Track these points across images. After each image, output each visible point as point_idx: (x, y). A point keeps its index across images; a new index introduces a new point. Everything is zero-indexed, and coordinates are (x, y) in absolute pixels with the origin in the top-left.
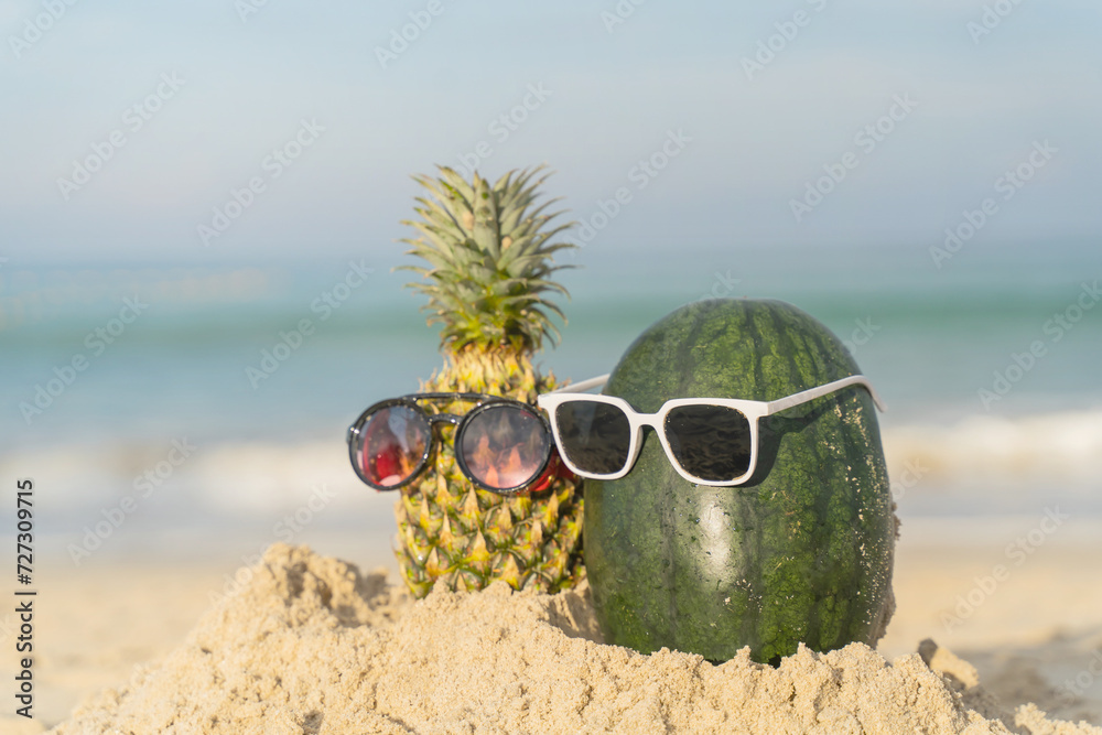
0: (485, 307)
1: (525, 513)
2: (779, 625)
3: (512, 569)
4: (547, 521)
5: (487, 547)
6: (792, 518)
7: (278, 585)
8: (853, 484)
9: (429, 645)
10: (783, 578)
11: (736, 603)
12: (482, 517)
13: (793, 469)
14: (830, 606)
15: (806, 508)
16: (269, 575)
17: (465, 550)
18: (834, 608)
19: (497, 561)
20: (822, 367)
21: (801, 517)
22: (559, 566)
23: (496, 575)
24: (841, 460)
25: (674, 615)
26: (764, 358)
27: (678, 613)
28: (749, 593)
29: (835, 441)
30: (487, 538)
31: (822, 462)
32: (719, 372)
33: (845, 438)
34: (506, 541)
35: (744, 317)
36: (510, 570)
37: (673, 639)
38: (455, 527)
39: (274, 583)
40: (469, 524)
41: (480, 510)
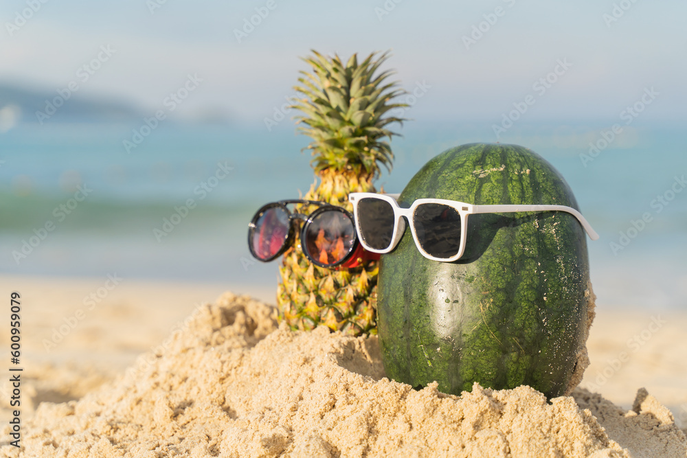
0: (336, 144)
1: (345, 282)
2: (474, 369)
3: (332, 319)
4: (360, 289)
5: (317, 302)
6: (486, 296)
7: (214, 319)
8: (541, 276)
9: (265, 363)
10: (477, 336)
11: (444, 352)
12: (317, 283)
13: (492, 262)
14: (514, 359)
15: (498, 290)
16: (208, 312)
17: (305, 303)
18: (518, 360)
19: (325, 312)
20: (529, 193)
21: (494, 296)
22: (367, 319)
23: (323, 322)
24: (533, 258)
25: (409, 357)
26: (485, 185)
27: (411, 356)
28: (453, 345)
29: (530, 244)
30: (319, 298)
31: (516, 259)
32: (451, 193)
33: (539, 243)
34: (331, 300)
35: (480, 156)
36: (330, 319)
37: (409, 373)
38: (301, 287)
39: (210, 317)
40: (308, 287)
41: (316, 279)
